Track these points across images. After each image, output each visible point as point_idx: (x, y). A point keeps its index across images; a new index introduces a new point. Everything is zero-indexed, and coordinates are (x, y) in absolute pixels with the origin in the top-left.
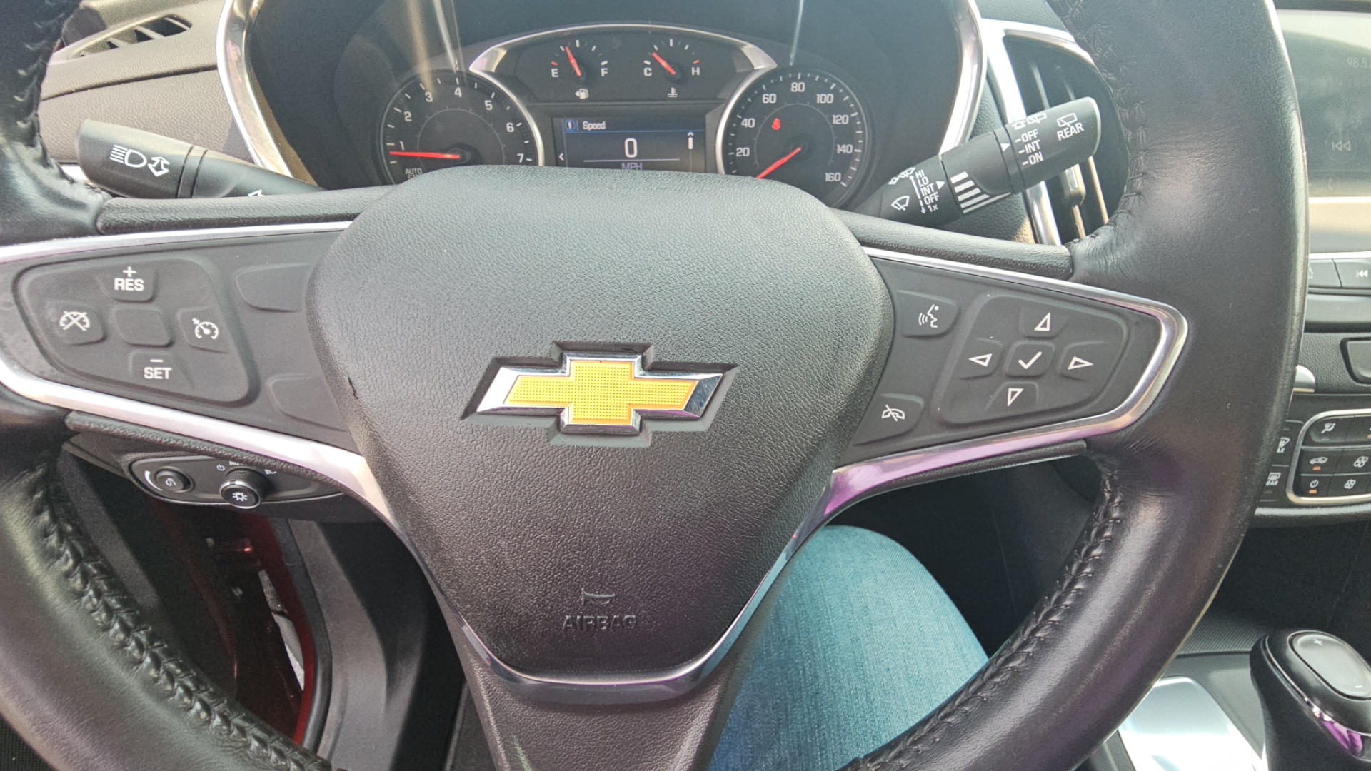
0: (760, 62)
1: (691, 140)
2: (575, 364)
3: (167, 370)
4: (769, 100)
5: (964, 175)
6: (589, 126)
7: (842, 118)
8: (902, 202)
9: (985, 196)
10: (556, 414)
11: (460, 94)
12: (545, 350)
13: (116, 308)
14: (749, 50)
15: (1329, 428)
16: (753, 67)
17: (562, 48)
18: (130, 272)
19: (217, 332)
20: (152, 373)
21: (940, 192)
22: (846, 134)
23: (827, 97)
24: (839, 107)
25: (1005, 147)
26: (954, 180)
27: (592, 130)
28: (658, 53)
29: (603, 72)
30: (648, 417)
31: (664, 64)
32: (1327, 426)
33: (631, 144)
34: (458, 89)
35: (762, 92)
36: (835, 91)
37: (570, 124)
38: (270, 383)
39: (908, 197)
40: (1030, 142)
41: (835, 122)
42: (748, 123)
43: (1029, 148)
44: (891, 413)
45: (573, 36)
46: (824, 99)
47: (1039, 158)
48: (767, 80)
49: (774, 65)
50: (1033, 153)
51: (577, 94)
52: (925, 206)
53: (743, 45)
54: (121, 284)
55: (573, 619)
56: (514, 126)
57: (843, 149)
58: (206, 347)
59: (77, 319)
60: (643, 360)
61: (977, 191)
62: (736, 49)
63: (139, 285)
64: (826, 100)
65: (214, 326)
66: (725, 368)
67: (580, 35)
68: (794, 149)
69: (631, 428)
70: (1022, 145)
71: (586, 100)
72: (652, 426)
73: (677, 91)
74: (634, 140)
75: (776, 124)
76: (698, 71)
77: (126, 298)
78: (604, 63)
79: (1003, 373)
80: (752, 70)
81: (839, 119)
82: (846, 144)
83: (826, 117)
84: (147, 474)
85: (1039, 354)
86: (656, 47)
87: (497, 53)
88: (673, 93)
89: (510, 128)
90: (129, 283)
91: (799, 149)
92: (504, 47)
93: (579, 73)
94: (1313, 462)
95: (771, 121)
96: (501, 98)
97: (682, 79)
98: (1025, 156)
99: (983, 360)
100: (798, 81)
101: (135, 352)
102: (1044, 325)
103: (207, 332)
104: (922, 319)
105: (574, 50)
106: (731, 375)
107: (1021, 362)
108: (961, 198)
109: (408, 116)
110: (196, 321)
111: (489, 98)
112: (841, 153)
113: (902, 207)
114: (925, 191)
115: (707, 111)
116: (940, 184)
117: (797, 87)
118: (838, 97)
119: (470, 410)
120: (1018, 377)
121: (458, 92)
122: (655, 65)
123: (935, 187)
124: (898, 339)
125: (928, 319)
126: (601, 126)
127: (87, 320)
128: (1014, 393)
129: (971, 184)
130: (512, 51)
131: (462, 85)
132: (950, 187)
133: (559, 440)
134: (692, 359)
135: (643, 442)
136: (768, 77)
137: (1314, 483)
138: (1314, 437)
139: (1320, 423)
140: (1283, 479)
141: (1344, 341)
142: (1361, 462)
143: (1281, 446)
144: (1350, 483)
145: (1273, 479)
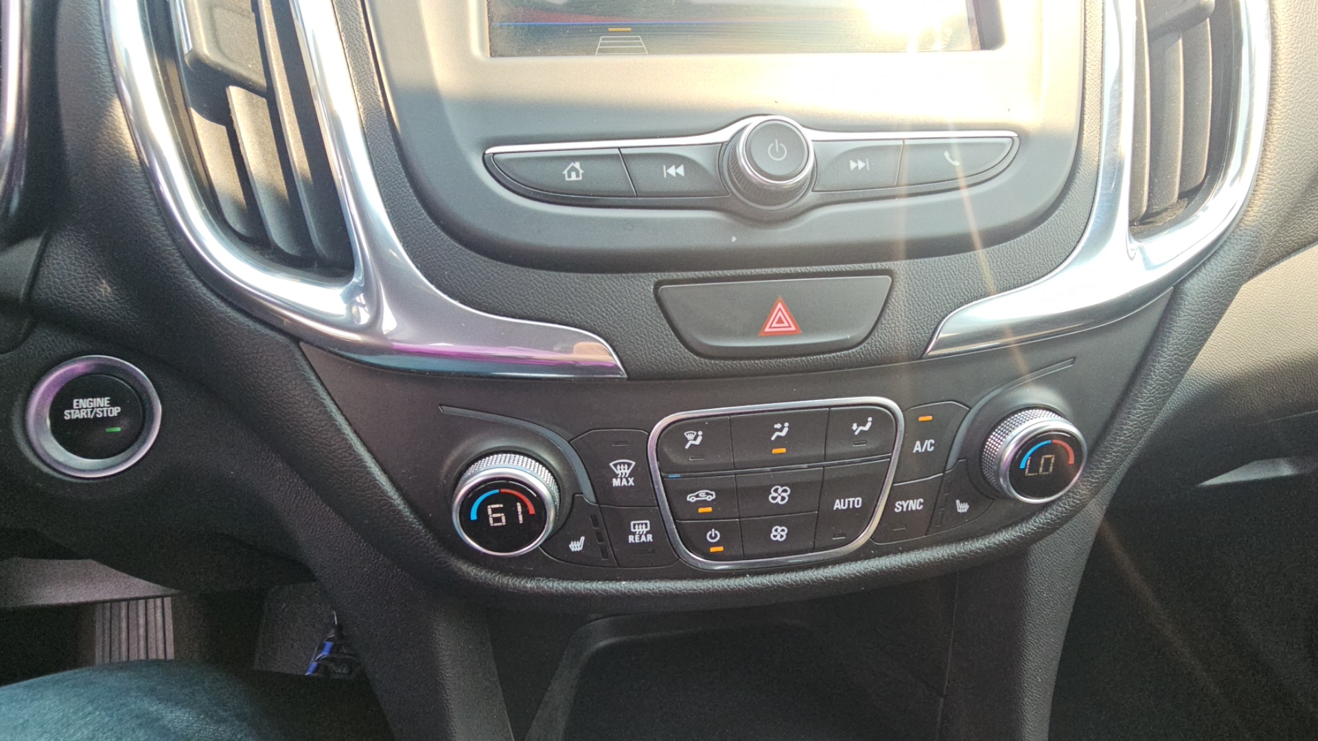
15: (693, 438)
32: (690, 436)
94: (691, 498)
137: (713, 535)
138: (675, 458)
139: (674, 433)
140: (658, 529)
141: (658, 285)
142: (779, 496)
143: (622, 474)
144: (779, 533)
145: (640, 532)
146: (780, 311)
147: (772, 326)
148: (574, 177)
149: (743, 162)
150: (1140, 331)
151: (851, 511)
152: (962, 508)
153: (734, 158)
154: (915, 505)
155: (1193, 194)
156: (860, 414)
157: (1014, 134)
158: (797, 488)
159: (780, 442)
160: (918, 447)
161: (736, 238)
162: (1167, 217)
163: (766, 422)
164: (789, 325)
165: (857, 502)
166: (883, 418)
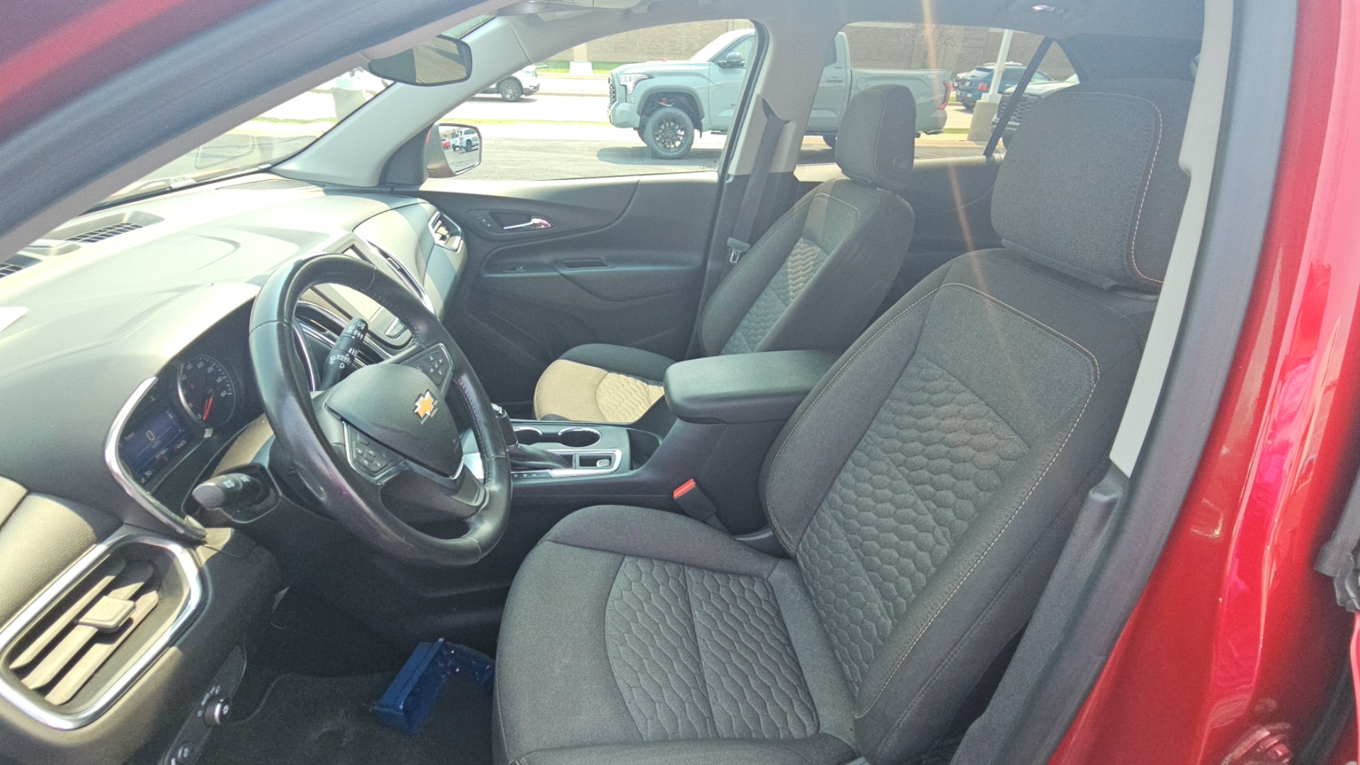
5: (351, 349)
7: (210, 368)
24: (207, 365)
25: (353, 337)
33: (149, 434)
41: (210, 372)
43: (359, 335)
46: (200, 365)
47: (362, 336)
74: (150, 431)
81: (210, 370)
85: (436, 363)
99: (432, 370)
102: (431, 358)
107: (436, 367)
113: (343, 367)
114: (345, 359)
116: (348, 355)
128: (440, 372)
129: (353, 351)
132: (350, 354)
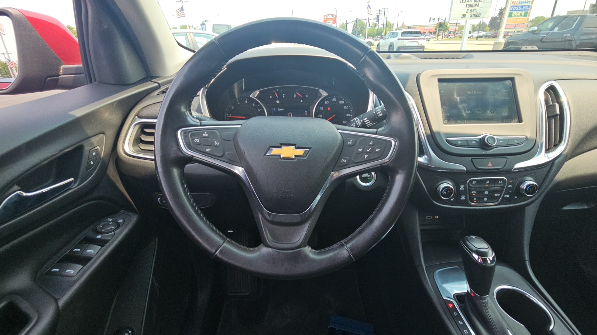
0: (325, 94)
1: (306, 113)
2: (284, 147)
3: (210, 150)
4: (327, 103)
5: (366, 119)
6: (279, 110)
7: (346, 107)
8: (354, 125)
9: (371, 123)
10: (280, 156)
11: (247, 102)
12: (278, 145)
13: (203, 139)
14: (321, 91)
15: (474, 182)
16: (322, 95)
17: (273, 91)
18: (206, 133)
19: (218, 144)
20: (207, 150)
21: (362, 122)
22: (348, 111)
23: (342, 102)
24: (346, 104)
25: (374, 112)
26: (364, 120)
27: (280, 111)
28: (298, 92)
29: (283, 96)
30: (296, 156)
31: (299, 94)
32: (473, 182)
33: (290, 114)
34: (246, 101)
35: (325, 101)
36: (344, 100)
37: (274, 109)
38: (226, 153)
39: (355, 124)
40: (379, 111)
41: (345, 108)
42: (321, 108)
43: (379, 113)
44: (343, 161)
45: (276, 88)
46: (341, 102)
47: (381, 115)
48: (326, 98)
49: (328, 94)
50: (380, 114)
51: (277, 102)
52: (359, 126)
53: (319, 90)
54: (204, 135)
55: (281, 195)
56: (260, 110)
57: (347, 115)
58: (216, 146)
59: (197, 140)
60: (295, 147)
61: (369, 122)
62: (318, 91)
63: (207, 135)
64: (342, 103)
65: (218, 143)
66: (310, 148)
67: (278, 88)
68: (333, 115)
69: (293, 158)
70: (378, 112)
71: (279, 103)
72: (297, 158)
73: (302, 101)
75: (329, 109)
76: (308, 96)
77: (205, 137)
78: (284, 94)
79: (364, 152)
80: (322, 96)
82: (348, 114)
83: (342, 107)
84: (159, 198)
85: (370, 148)
86: (297, 91)
87: (256, 93)
88: (301, 101)
89: (259, 110)
90: (205, 135)
91: (335, 115)
92: (259, 91)
93: (277, 97)
94: (472, 192)
95: (328, 108)
96: (257, 103)
97: (304, 98)
98: (379, 114)
99: (360, 150)
100: (334, 98)
101: (205, 146)
102: (371, 143)
103: (217, 143)
104: (349, 143)
105: (276, 92)
106: (311, 149)
107: (367, 150)
108: (366, 124)
109: (233, 108)
110: (215, 141)
111: (254, 103)
112: (347, 116)
115: (310, 106)
116: (362, 121)
117: (334, 100)
118: (345, 102)
119: (265, 155)
120: (367, 153)
121: (246, 102)
122: (297, 95)
123: (360, 121)
124: (344, 147)
125: (350, 143)
126: (283, 110)
127: (198, 141)
128: (366, 156)
129: (368, 120)
130: (260, 92)
131: (247, 100)
132: (364, 121)
133: (280, 160)
134: (304, 146)
135: (295, 161)
136: (326, 97)
137: (475, 199)
138: (471, 185)
139: (471, 181)
140: (466, 197)
141: (472, 159)
142: (486, 193)
143: (462, 188)
144: (485, 199)
145: (463, 198)
146: (490, 163)
147: (489, 165)
148: (459, 143)
149: (486, 141)
150: (547, 169)
151: (497, 196)
152: (516, 197)
153: (484, 140)
154: (508, 196)
155: (556, 146)
156: (500, 180)
157: (525, 137)
158: (489, 192)
159: (487, 184)
160: (509, 186)
161: (484, 152)
162: (552, 150)
163: (486, 180)
164: (491, 165)
165: (499, 195)
166: (504, 180)
